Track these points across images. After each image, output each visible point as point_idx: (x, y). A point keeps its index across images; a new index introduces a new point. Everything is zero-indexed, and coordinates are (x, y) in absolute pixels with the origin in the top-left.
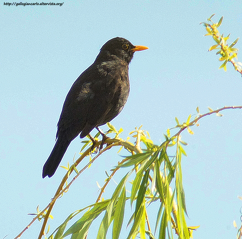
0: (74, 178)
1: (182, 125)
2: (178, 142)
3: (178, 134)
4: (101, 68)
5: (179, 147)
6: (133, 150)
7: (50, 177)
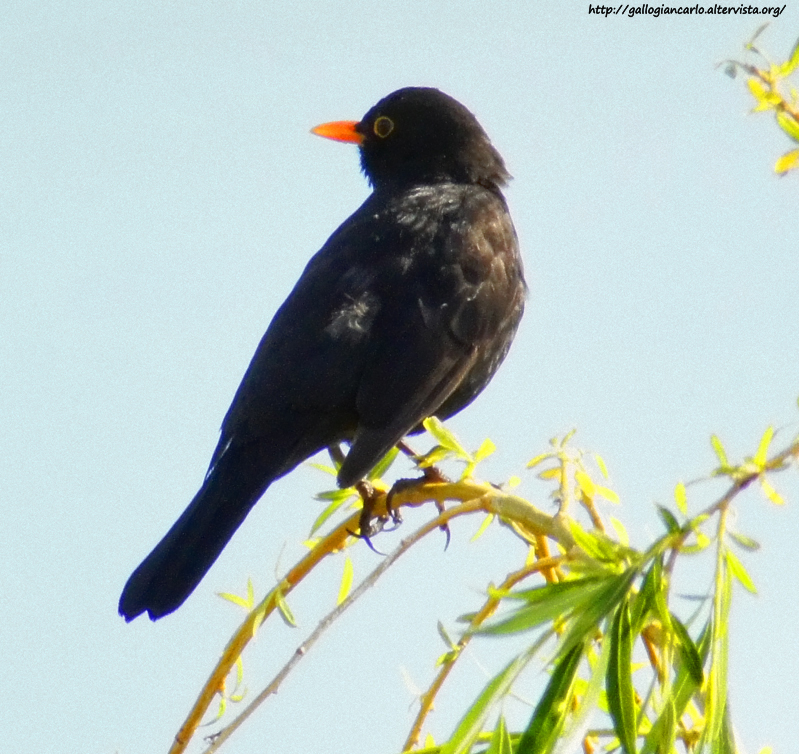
0: (299, 652)
1: (736, 469)
2: (724, 538)
3: (720, 506)
4: (405, 212)
5: (725, 560)
6: (544, 533)
7: (154, 617)
